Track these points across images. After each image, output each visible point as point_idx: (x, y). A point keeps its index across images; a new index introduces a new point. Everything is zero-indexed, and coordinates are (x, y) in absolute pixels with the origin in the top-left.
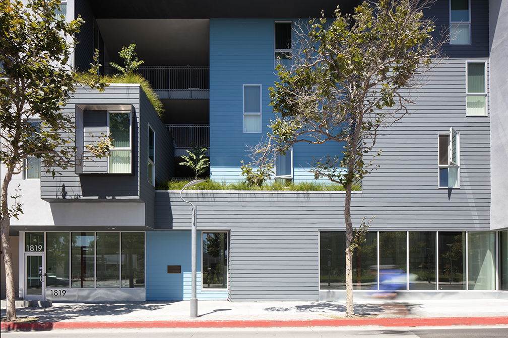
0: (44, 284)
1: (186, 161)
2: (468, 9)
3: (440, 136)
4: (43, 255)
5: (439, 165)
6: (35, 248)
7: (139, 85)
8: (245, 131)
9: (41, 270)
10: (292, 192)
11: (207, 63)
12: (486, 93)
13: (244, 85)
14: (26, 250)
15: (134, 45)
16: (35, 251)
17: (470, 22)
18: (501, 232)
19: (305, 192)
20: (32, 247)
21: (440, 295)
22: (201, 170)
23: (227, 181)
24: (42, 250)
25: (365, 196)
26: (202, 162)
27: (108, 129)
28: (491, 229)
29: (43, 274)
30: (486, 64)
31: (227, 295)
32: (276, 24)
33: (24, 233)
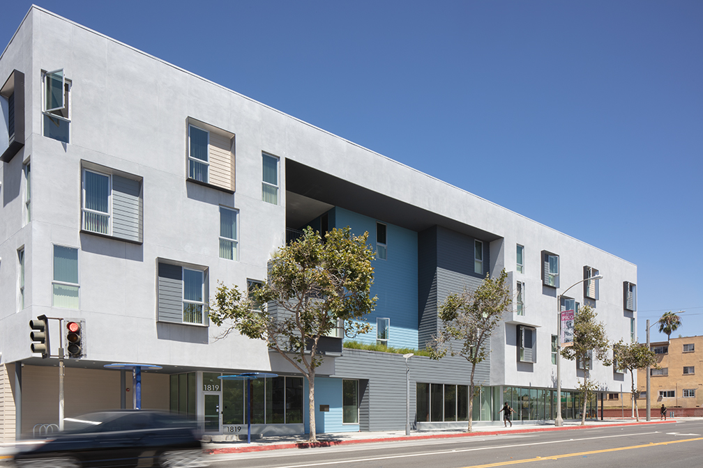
0: (221, 420)
4: (220, 394)
6: (212, 387)
9: (218, 408)
14: (204, 390)
16: (212, 390)
17: (483, 261)
20: (209, 387)
24: (219, 390)
28: (490, 385)
29: (220, 412)
31: (358, 428)
32: (377, 223)
33: (202, 372)
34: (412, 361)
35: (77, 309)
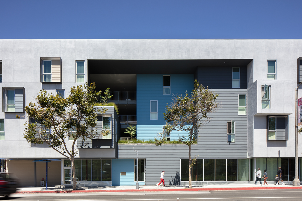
0: (71, 180)
1: (127, 131)
2: (239, 71)
3: (228, 122)
4: (71, 168)
5: (227, 134)
6: (68, 166)
7: (114, 107)
8: (151, 119)
9: (70, 174)
10: (170, 144)
11: (135, 90)
12: (246, 106)
13: (150, 101)
14: (64, 167)
15: (109, 88)
17: (240, 79)
18: (251, 159)
19: (175, 144)
20: (67, 165)
21: (227, 183)
22: (133, 135)
23: (145, 139)
25: (199, 145)
26: (133, 132)
27: (102, 121)
28: (247, 158)
29: (71, 176)
30: (246, 95)
31: (144, 183)
32: (164, 76)
33: (63, 160)
34: (177, 147)
35: (4, 140)
